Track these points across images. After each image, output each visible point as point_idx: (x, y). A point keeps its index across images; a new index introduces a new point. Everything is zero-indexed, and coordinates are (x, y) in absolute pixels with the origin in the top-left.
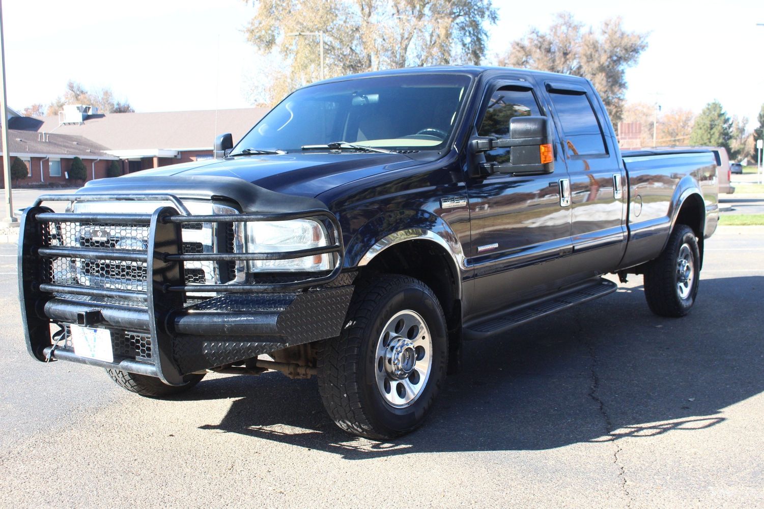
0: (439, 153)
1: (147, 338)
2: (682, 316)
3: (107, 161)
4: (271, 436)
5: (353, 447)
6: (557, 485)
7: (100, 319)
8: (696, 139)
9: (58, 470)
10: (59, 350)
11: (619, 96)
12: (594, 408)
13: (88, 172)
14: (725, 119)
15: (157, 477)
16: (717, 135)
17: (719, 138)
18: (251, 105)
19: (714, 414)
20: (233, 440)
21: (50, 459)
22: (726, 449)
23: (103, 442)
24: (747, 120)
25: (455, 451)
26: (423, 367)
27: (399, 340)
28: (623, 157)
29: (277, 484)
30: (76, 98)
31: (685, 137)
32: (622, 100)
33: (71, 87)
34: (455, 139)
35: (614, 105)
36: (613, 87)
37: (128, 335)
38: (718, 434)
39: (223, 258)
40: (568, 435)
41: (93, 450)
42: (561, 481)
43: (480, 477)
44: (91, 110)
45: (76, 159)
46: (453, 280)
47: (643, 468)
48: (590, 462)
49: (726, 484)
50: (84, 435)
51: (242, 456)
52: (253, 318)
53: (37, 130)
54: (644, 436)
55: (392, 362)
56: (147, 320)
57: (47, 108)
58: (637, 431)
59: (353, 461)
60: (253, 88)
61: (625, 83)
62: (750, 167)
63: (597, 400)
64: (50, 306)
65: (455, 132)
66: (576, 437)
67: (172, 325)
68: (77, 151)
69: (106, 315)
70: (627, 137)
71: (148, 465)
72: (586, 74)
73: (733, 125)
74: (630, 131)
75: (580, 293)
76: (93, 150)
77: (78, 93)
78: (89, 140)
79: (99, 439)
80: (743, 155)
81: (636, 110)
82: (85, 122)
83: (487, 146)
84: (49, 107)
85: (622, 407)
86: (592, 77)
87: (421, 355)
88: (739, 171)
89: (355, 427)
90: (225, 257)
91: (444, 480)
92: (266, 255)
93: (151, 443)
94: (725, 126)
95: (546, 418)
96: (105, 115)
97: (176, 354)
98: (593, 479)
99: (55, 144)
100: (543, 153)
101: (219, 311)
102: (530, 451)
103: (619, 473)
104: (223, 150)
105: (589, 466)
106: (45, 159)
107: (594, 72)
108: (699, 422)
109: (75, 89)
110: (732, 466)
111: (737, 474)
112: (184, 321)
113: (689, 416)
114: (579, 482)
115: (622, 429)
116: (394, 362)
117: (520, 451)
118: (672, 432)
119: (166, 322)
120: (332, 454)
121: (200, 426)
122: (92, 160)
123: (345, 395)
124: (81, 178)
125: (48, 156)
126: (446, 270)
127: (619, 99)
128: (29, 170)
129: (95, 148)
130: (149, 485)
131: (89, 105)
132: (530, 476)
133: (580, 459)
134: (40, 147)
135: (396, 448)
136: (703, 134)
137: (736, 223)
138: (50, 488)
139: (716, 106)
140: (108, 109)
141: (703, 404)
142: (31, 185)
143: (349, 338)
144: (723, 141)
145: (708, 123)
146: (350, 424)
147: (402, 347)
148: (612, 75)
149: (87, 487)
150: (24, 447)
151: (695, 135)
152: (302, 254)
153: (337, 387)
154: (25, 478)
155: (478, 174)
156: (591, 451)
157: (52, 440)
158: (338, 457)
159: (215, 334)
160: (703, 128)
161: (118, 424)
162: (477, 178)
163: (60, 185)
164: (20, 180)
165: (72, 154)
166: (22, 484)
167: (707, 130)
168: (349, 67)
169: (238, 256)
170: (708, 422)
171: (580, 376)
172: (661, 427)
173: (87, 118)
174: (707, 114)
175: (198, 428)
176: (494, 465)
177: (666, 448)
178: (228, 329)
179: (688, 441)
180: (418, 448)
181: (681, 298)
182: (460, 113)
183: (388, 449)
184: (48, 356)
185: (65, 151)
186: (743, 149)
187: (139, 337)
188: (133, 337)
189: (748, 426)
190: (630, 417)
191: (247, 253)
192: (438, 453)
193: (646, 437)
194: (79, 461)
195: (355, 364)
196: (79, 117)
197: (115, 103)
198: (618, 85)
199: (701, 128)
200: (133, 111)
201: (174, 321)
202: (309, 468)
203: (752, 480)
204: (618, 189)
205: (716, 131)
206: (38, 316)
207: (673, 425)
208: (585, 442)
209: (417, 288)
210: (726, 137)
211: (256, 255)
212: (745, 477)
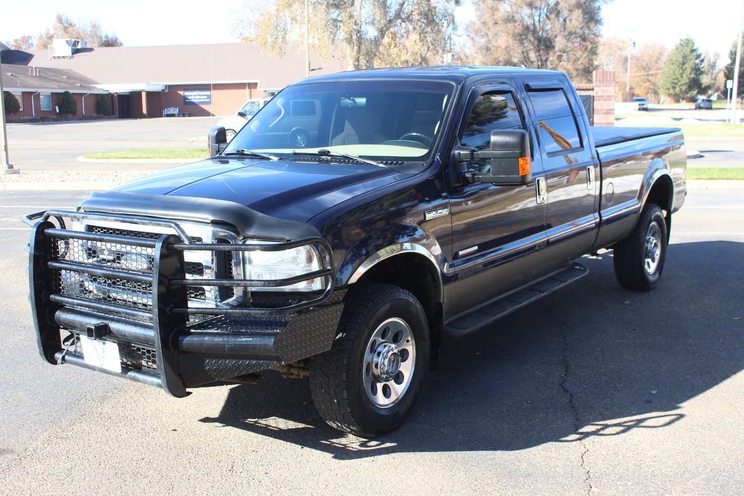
0: (423, 165)
1: (153, 351)
2: (649, 291)
3: (97, 95)
4: (267, 431)
5: (342, 445)
6: (529, 491)
7: (108, 331)
8: (669, 74)
9: (72, 470)
10: (70, 355)
11: (594, 32)
12: (564, 401)
13: (78, 106)
14: (697, 55)
15: (164, 480)
16: (689, 70)
17: (691, 74)
18: (237, 38)
19: (674, 409)
20: (231, 436)
21: (64, 457)
22: (684, 451)
23: (112, 437)
24: (718, 56)
25: (436, 451)
26: (407, 369)
27: (385, 346)
28: (597, 147)
29: (274, 488)
30: (65, 30)
31: (658, 72)
32: (597, 36)
33: (60, 20)
34: (438, 150)
35: (590, 41)
36: (590, 23)
37: (135, 347)
38: (677, 433)
39: (223, 284)
40: (540, 432)
41: (103, 447)
42: (532, 487)
43: (459, 481)
44: (80, 44)
45: (66, 93)
46: (435, 285)
47: (608, 472)
48: (560, 465)
49: (682, 491)
50: (93, 429)
51: (240, 455)
52: (251, 339)
53: (27, 64)
54: (609, 435)
55: (379, 366)
56: (152, 336)
57: (36, 39)
58: (603, 429)
59: (343, 461)
60: (239, 22)
61: (601, 19)
62: (720, 102)
63: (567, 391)
64: (60, 315)
65: (439, 143)
66: (547, 436)
67: (176, 344)
68: (67, 85)
69: (114, 329)
70: (602, 85)
71: (155, 465)
72: (563, 10)
73: (705, 60)
74: (605, 79)
75: (553, 279)
76: (83, 84)
77: (67, 25)
78: (78, 74)
79: (107, 433)
80: (714, 90)
81: (611, 43)
82: (74, 56)
83: (470, 157)
84: (38, 38)
85: (590, 400)
86: (569, 14)
87: (405, 357)
88: (709, 107)
89: (345, 428)
90: (225, 283)
91: (427, 485)
92: (263, 283)
93: (156, 439)
94: (697, 61)
95: (520, 413)
96: (94, 48)
97: (180, 369)
98: (562, 485)
99: (46, 78)
100: (521, 166)
101: (219, 331)
102: (505, 452)
103: (585, 479)
104: (217, 143)
105: (558, 470)
106: (35, 94)
107: (571, 9)
108: (659, 419)
109: (64, 21)
110: (688, 472)
111: (692, 481)
112: (187, 340)
113: (651, 411)
114: (548, 488)
115: (589, 427)
116: (380, 367)
117: (495, 452)
118: (635, 430)
119: (170, 340)
120: (324, 453)
121: (200, 419)
122: (82, 94)
123: (336, 401)
124: (71, 112)
125: (39, 90)
126: (429, 276)
127: (594, 34)
128: (20, 105)
129: (86, 83)
130: (157, 488)
131: (78, 38)
132: (504, 480)
133: (550, 462)
134: (31, 81)
135: (382, 446)
136: (676, 69)
137: (703, 177)
138: (66, 492)
139: (688, 42)
140: (96, 42)
141: (665, 398)
142: (23, 119)
143: (340, 348)
144: (695, 76)
145: (681, 60)
146: (340, 425)
147: (388, 352)
148: (589, 11)
149: (100, 491)
150: (39, 443)
151: (667, 70)
152: (296, 281)
153: (328, 393)
154: (43, 480)
155: (460, 183)
156: (561, 452)
157: (64, 435)
158: (329, 456)
159: (217, 352)
160: (675, 64)
161: (124, 416)
162: (459, 187)
163: (51, 118)
164: (12, 114)
165: (62, 89)
166: (40, 486)
167: (679, 66)
168: (332, 5)
169: (237, 282)
170: (668, 419)
171: (552, 362)
172: (625, 424)
173: (76, 51)
174: (680, 50)
175: (199, 421)
176: (472, 468)
177: (629, 449)
178: (228, 349)
179: (649, 441)
180: (403, 447)
181: (648, 273)
182: (443, 123)
183: (374, 448)
184: (59, 361)
185: (55, 85)
186: (714, 84)
187: (145, 349)
188: (139, 349)
189: (705, 424)
190: (597, 413)
191: (245, 280)
192: (420, 453)
193: (611, 436)
194: (91, 460)
195: (344, 373)
196: (68, 51)
197: (103, 36)
198: (594, 21)
199: (673, 64)
200: (121, 44)
201: (178, 340)
202: (302, 469)
203: (705, 487)
204: (591, 180)
205: (688, 67)
206: (49, 323)
207: (636, 422)
208: (555, 441)
209: (402, 297)
210: (698, 72)
211: (254, 282)
212: (699, 484)
